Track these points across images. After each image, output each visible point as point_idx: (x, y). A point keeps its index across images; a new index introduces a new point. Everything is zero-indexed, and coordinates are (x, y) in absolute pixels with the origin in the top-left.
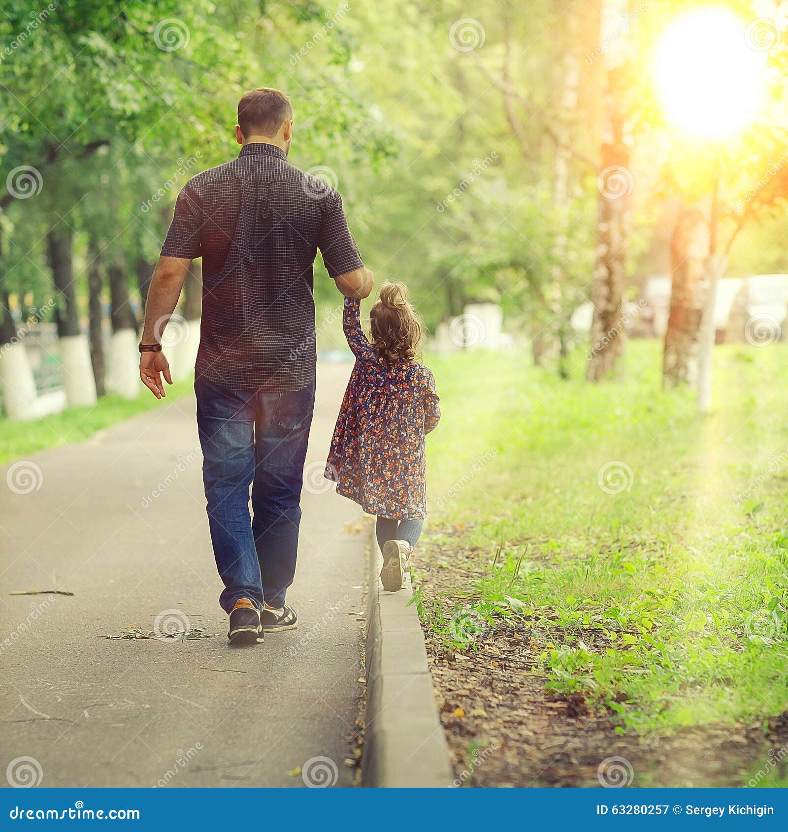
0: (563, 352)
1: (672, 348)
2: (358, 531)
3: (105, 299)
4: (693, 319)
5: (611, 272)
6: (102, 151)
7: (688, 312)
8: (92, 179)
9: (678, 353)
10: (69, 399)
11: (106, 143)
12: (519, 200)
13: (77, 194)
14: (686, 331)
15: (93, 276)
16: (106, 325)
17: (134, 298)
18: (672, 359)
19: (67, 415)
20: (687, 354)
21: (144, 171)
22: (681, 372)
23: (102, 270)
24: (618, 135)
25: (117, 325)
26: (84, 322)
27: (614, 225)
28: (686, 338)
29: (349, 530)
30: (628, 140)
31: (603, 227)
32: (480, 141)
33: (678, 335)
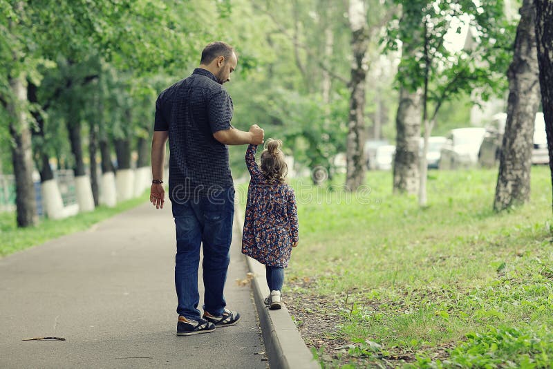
0: (330, 178)
1: (398, 173)
2: (245, 284)
3: (98, 159)
4: (409, 157)
5: (358, 136)
6: (95, 81)
7: (406, 153)
8: (89, 95)
9: (402, 175)
10: (80, 209)
11: (96, 77)
12: (306, 101)
13: (82, 103)
14: (405, 164)
15: (92, 146)
16: (99, 171)
17: (113, 158)
18: (398, 179)
19: (79, 216)
20: (406, 176)
21: (116, 91)
22: (403, 185)
23: (96, 143)
24: (360, 64)
25: (104, 170)
26: (87, 170)
27: (358, 110)
28: (405, 168)
29: (239, 283)
30: (365, 67)
31: (353, 112)
32: (281, 77)
33: (401, 165)
